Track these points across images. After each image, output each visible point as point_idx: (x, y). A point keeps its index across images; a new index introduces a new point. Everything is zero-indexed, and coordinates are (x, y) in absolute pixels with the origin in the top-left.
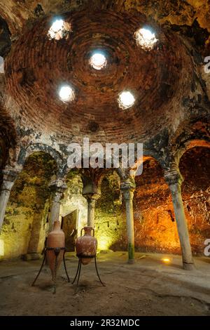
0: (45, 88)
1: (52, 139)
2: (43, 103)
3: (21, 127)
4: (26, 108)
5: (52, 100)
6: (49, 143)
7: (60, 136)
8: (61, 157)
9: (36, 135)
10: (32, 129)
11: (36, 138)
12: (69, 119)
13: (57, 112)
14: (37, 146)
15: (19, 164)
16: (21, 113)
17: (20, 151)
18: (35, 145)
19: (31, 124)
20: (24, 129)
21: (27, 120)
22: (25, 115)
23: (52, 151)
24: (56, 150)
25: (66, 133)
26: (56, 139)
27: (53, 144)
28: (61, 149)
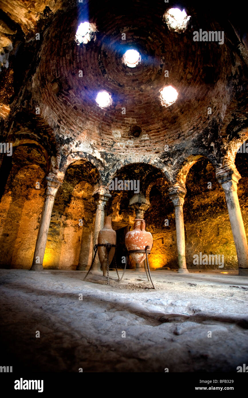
0: (81, 96)
1: (92, 146)
2: (80, 112)
3: (61, 136)
4: (63, 117)
5: (89, 107)
6: (90, 151)
7: (100, 144)
8: (102, 165)
9: (75, 144)
10: (71, 138)
11: (76, 146)
12: (109, 125)
13: (95, 120)
14: (77, 154)
15: (61, 171)
16: (59, 122)
17: (61, 159)
18: (75, 153)
19: (70, 133)
20: (64, 137)
21: (65, 129)
22: (63, 124)
23: (93, 159)
24: (97, 158)
25: (106, 141)
26: (96, 147)
27: (93, 152)
28: (102, 157)
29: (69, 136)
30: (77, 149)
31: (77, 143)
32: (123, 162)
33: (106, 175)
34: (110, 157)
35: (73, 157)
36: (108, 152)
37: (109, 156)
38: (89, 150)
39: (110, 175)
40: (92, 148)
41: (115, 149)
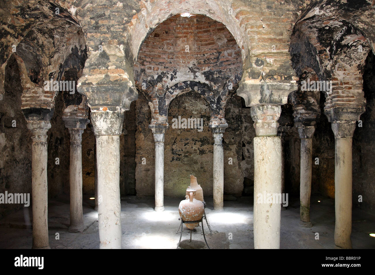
1: (192, 70)
2: (164, 35)
3: (149, 79)
6: (190, 77)
7: (202, 62)
8: (210, 89)
9: (170, 77)
10: (163, 73)
11: (172, 79)
12: (207, 31)
13: (187, 33)
14: (176, 87)
15: (161, 115)
16: (143, 65)
17: (159, 102)
18: (173, 88)
19: (160, 67)
20: (153, 78)
21: (152, 67)
22: (148, 64)
23: (196, 86)
24: (201, 82)
25: (209, 54)
26: (198, 68)
27: (194, 77)
28: (207, 78)
29: (160, 72)
30: (174, 82)
31: (172, 75)
32: (234, 79)
33: (216, 100)
34: (218, 75)
35: (172, 93)
36: (214, 69)
37: (216, 74)
38: (188, 76)
39: (222, 100)
40: (192, 72)
41: (222, 63)
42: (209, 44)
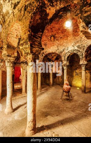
0: (60, 33)
2: (63, 37)
3: (60, 51)
5: (65, 33)
6: (73, 48)
7: (76, 42)
8: (79, 51)
9: (66, 49)
11: (67, 50)
12: (76, 32)
15: (65, 61)
17: (64, 57)
22: (59, 47)
24: (76, 49)
25: (78, 39)
26: (75, 45)
29: (63, 48)
30: (68, 51)
32: (86, 46)
34: (81, 46)
35: (67, 54)
39: (83, 54)
41: (82, 41)
42: (78, 36)
